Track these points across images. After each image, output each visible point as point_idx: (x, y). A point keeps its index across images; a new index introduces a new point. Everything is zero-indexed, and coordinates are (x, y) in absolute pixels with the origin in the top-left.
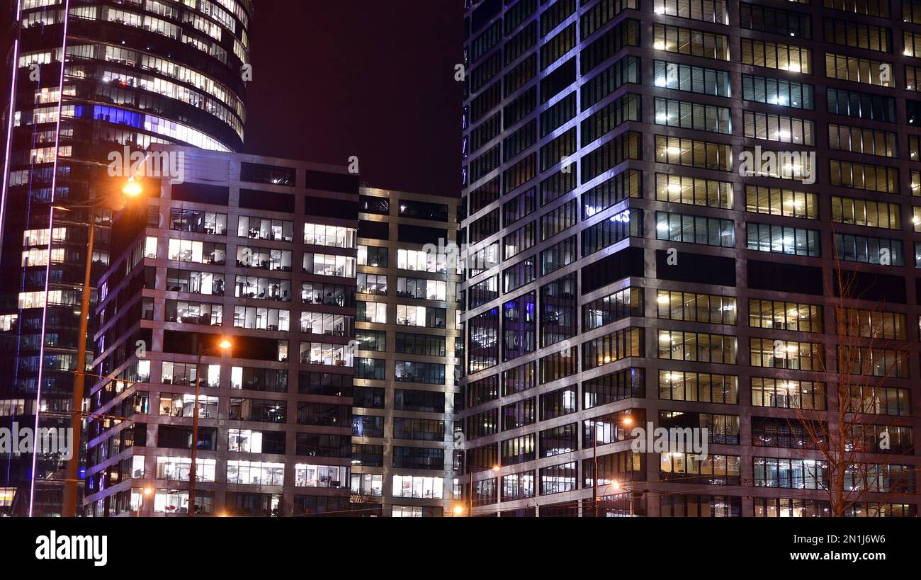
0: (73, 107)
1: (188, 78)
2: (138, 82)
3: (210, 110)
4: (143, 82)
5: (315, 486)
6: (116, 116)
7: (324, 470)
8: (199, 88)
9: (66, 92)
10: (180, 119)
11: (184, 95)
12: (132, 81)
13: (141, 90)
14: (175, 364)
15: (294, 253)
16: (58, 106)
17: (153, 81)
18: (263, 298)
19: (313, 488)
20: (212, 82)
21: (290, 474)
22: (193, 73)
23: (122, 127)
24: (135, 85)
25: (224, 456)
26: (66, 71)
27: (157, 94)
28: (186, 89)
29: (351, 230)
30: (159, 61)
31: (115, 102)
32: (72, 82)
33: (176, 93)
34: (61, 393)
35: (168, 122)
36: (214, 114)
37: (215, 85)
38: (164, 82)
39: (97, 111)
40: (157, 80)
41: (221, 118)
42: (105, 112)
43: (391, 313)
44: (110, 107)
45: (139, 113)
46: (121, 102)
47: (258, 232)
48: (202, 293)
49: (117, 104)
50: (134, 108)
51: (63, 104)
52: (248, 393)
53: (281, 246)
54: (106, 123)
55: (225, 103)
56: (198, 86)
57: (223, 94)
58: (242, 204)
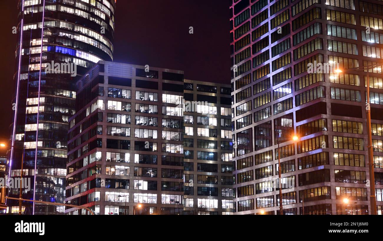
0: (47, 47)
1: (93, 35)
2: (73, 37)
3: (101, 48)
4: (75, 37)
5: (169, 203)
6: (64, 51)
7: (173, 197)
8: (97, 39)
9: (44, 41)
10: (90, 52)
11: (91, 42)
12: (71, 36)
13: (74, 40)
14: (112, 153)
15: (158, 106)
16: (41, 46)
17: (79, 36)
18: (146, 125)
19: (168, 204)
20: (102, 37)
21: (159, 199)
22: (95, 33)
23: (67, 55)
24: (72, 38)
25: (132, 191)
26: (44, 32)
27: (81, 41)
28: (92, 40)
29: (181, 97)
30: (81, 28)
31: (64, 45)
32: (46, 37)
33: (88, 41)
34: (44, 166)
35: (85, 53)
36: (103, 50)
37: (103, 38)
38: (83, 37)
39: (57, 49)
40: (81, 36)
41: (106, 52)
42: (60, 49)
43: (195, 131)
44: (62, 47)
45: (74, 50)
46: (66, 45)
47: (144, 98)
48: (122, 123)
49: (65, 46)
50: (71, 47)
51: (43, 46)
52: (141, 165)
53: (153, 103)
54: (60, 53)
55: (107, 45)
56: (97, 38)
57: (106, 41)
58: (137, 86)
